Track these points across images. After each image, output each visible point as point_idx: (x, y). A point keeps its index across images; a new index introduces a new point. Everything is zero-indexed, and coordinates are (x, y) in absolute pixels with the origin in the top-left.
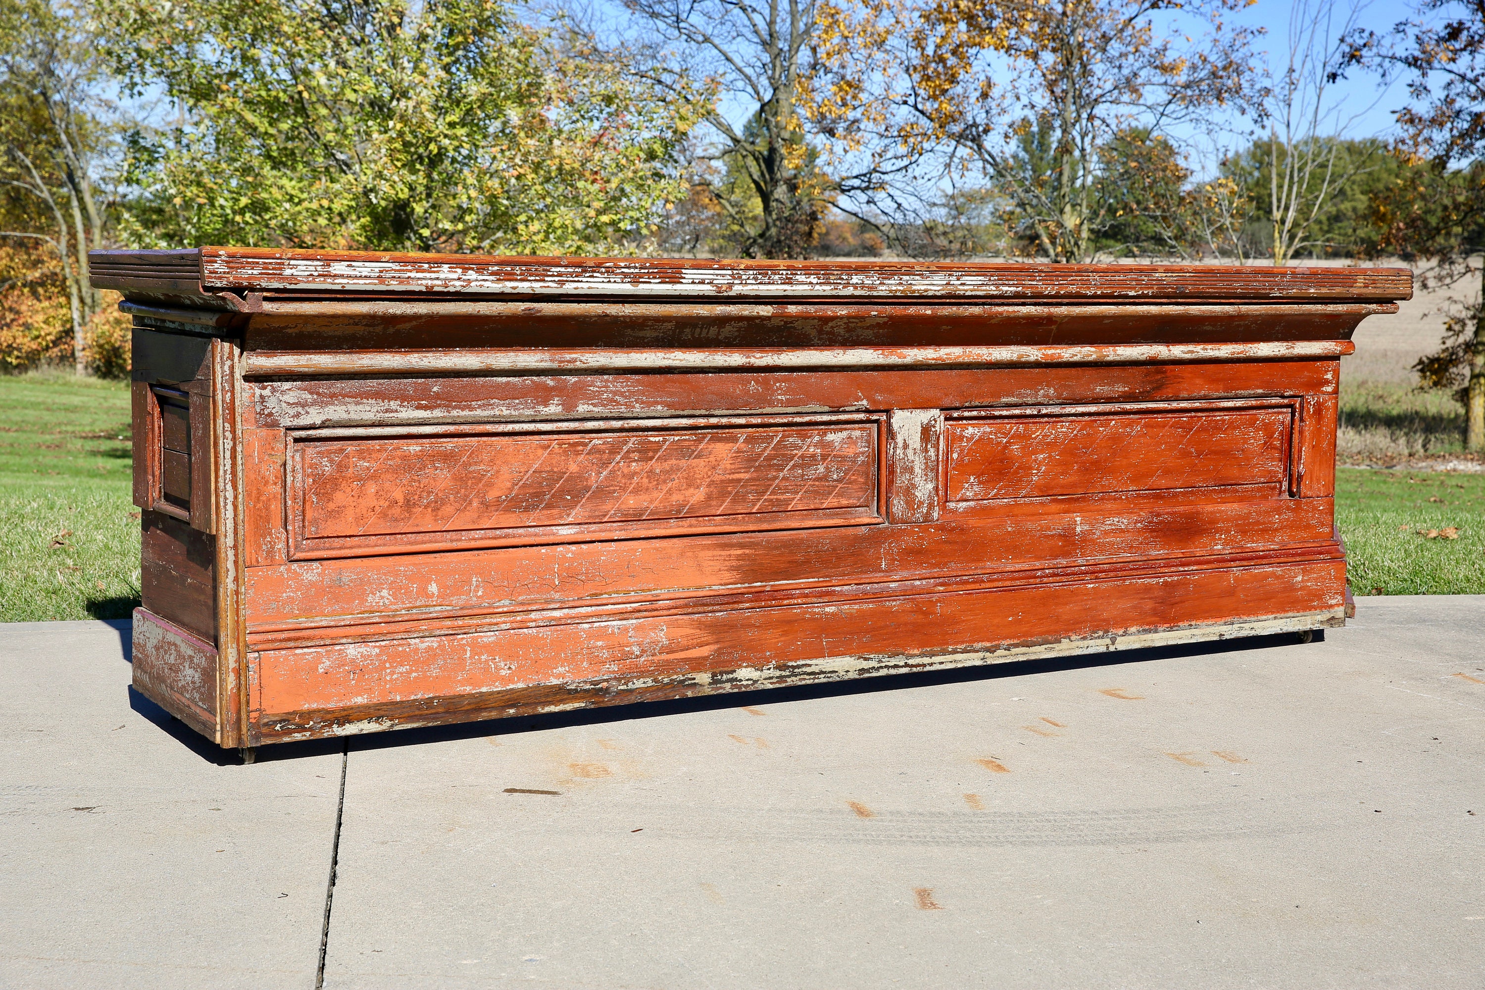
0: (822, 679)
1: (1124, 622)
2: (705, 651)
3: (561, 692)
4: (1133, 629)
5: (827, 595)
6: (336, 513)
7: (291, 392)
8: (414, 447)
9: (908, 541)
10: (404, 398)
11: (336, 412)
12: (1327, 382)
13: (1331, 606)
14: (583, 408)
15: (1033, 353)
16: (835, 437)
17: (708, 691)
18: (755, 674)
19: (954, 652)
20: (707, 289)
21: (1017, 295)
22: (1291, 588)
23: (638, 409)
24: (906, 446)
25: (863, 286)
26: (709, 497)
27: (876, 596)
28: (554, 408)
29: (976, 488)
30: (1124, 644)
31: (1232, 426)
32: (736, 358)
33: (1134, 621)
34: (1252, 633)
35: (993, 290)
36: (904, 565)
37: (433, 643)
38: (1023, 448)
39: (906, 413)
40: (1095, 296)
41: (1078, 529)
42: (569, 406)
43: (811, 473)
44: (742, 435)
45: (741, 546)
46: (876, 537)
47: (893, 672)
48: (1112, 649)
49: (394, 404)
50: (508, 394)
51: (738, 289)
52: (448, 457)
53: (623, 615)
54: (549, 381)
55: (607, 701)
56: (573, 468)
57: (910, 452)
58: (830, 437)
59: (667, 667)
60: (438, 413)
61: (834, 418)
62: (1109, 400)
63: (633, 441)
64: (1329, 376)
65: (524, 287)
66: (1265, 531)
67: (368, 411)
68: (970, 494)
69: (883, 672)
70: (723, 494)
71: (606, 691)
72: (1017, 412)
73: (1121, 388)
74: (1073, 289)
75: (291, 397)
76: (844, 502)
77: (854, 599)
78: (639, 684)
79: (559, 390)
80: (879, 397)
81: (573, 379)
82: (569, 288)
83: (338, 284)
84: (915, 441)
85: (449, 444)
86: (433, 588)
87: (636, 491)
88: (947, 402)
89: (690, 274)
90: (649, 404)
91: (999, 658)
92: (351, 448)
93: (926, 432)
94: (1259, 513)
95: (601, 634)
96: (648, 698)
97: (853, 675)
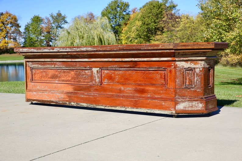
0: (82, 106)
1: (128, 106)
2: (68, 99)
3: (53, 102)
4: (130, 107)
5: (83, 94)
6: (36, 77)
7: (30, 63)
8: (42, 70)
9: (95, 88)
10: (39, 64)
11: (34, 66)
12: (172, 66)
13: (171, 110)
14: (56, 66)
15: (111, 60)
16: (86, 72)
17: (68, 105)
18: (74, 104)
19: (100, 106)
20: (57, 51)
21: (97, 51)
22: (162, 105)
23: (62, 67)
24: (94, 73)
25: (75, 50)
26: (71, 79)
27: (89, 95)
28: (53, 66)
29: (107, 81)
30: (128, 110)
31: (153, 73)
32: (70, 60)
33: (130, 106)
34: (154, 112)
35: (92, 50)
36: (95, 91)
37: (41, 93)
38: (114, 75)
39: (94, 68)
40: (109, 50)
41: (122, 89)
42: (55, 66)
43: (83, 77)
44: (75, 70)
45: (74, 86)
46: (91, 86)
47: (91, 107)
48: (126, 110)
49: (39, 65)
50: (49, 64)
51: (60, 51)
52: (45, 71)
53: (59, 93)
54: (53, 63)
55: (58, 104)
56: (57, 74)
57: (95, 74)
58: (86, 71)
59: (63, 101)
60: (42, 66)
61: (85, 69)
62: (127, 68)
63: (63, 70)
64: (173, 65)
65: (39, 51)
66: (159, 94)
67: (36, 66)
68: (106, 82)
69: (90, 107)
70: (73, 79)
71: (57, 102)
72: (112, 69)
73: (128, 66)
74: (105, 49)
75: (30, 64)
76: (88, 81)
77: (86, 95)
78: (61, 102)
79: (54, 64)
80: (90, 66)
81: (55, 62)
82: (43, 51)
84: (96, 73)
85: (45, 70)
86: (43, 87)
87: (63, 77)
88: (100, 67)
89: (55, 49)
90: (63, 66)
91: (107, 108)
92: (37, 70)
93: (97, 71)
94: (157, 90)
95: (56, 95)
96: (62, 104)
97: (86, 106)
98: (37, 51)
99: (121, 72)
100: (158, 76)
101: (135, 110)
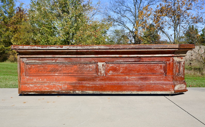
0: (87, 93)
1: (134, 90)
2: (72, 89)
3: (54, 92)
4: (135, 91)
5: (89, 84)
6: (31, 71)
7: (25, 59)
8: (39, 65)
9: (100, 78)
10: (37, 60)
11: (30, 61)
12: (171, 60)
13: (171, 91)
14: (57, 61)
15: (118, 56)
16: (91, 65)
17: (72, 93)
18: (78, 92)
19: (107, 92)
20: (66, 48)
21: (109, 49)
22: (164, 88)
23: (64, 62)
24: (100, 67)
25: (87, 48)
26: (74, 72)
27: (95, 84)
28: (54, 61)
29: (112, 72)
30: (134, 93)
31: (154, 65)
32: (75, 56)
34: (156, 93)
35: (105, 48)
36: (100, 81)
37: (40, 85)
38: (119, 68)
39: (100, 63)
40: (122, 49)
41: (127, 78)
43: (87, 69)
44: (78, 65)
45: (77, 77)
46: (96, 77)
47: (98, 93)
48: (132, 93)
49: (36, 61)
50: (48, 60)
51: (70, 48)
52: (42, 66)
53: (61, 84)
54: (53, 58)
55: (60, 93)
56: (57, 68)
57: (101, 67)
58: (90, 65)
59: (67, 90)
60: (41, 62)
61: (90, 63)
62: (132, 62)
63: (64, 65)
64: (171, 59)
65: (44, 48)
66: (160, 80)
67: (33, 61)
68: (111, 73)
69: (96, 93)
70: (76, 72)
71: (60, 92)
72: (117, 63)
73: (133, 60)
74: (118, 48)
75: (25, 60)
76: (92, 73)
77: (92, 84)
78: (63, 92)
79: (55, 59)
80: (96, 61)
81: (56, 58)
82: (49, 48)
83: (24, 48)
84: (101, 66)
85: (43, 65)
86: (40, 80)
87: (65, 71)
88: (106, 61)
89: (64, 47)
90: (65, 61)
91: (113, 93)
92: (32, 65)
93: (103, 65)
94: (159, 77)
95: (59, 86)
96: (65, 93)
97: (92, 93)
98: (42, 48)
99: (125, 65)
100: (158, 68)
101: (140, 93)
